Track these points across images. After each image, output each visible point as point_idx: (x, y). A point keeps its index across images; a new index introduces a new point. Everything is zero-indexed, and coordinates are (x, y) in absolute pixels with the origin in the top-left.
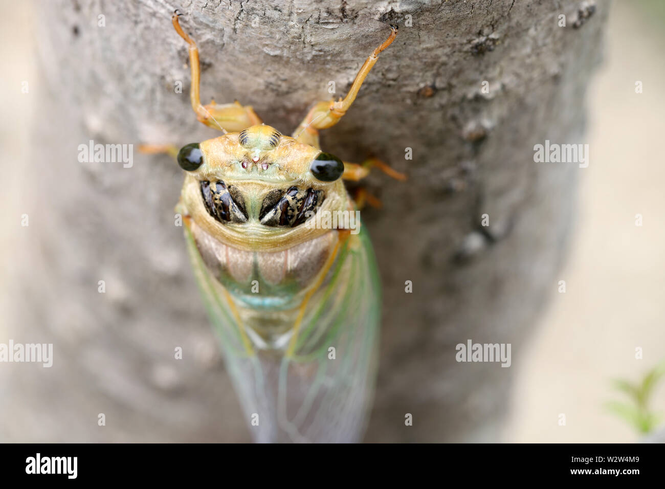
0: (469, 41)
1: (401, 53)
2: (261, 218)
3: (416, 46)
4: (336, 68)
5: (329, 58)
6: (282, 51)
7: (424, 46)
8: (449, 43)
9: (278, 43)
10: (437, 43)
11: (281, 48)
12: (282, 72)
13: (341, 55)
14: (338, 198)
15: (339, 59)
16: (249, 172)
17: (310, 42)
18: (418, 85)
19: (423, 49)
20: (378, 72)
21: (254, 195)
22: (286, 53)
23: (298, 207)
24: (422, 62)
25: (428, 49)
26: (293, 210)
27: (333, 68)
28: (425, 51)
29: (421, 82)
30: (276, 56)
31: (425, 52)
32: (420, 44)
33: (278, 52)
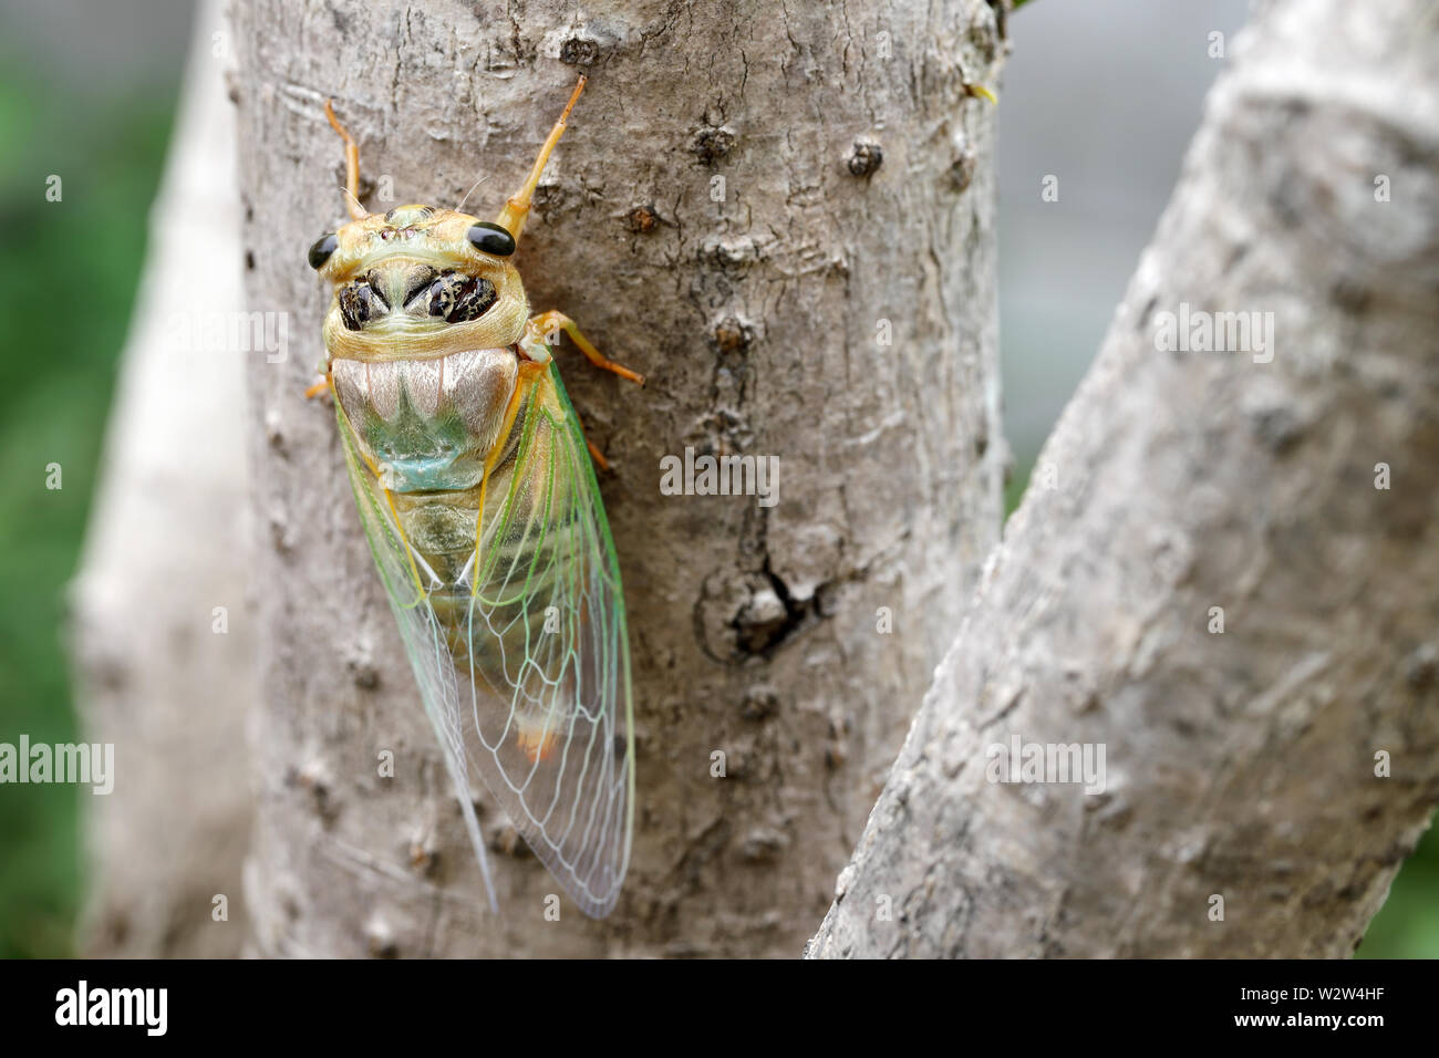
0: (692, 131)
1: (600, 136)
2: (405, 304)
3: (619, 125)
4: (519, 161)
5: (509, 140)
6: (451, 132)
7: (631, 127)
8: (665, 128)
9: (444, 115)
10: (646, 124)
11: (448, 125)
12: (454, 174)
13: (524, 134)
14: (513, 302)
15: (521, 141)
16: (390, 243)
17: (483, 108)
18: (631, 204)
19: (630, 133)
20: (576, 172)
21: (397, 278)
22: (457, 136)
23: (455, 292)
24: (631, 158)
25: (638, 135)
26: (448, 295)
27: (516, 161)
28: (633, 137)
29: (636, 197)
30: (443, 141)
31: (633, 141)
32: (625, 122)
33: (444, 134)
